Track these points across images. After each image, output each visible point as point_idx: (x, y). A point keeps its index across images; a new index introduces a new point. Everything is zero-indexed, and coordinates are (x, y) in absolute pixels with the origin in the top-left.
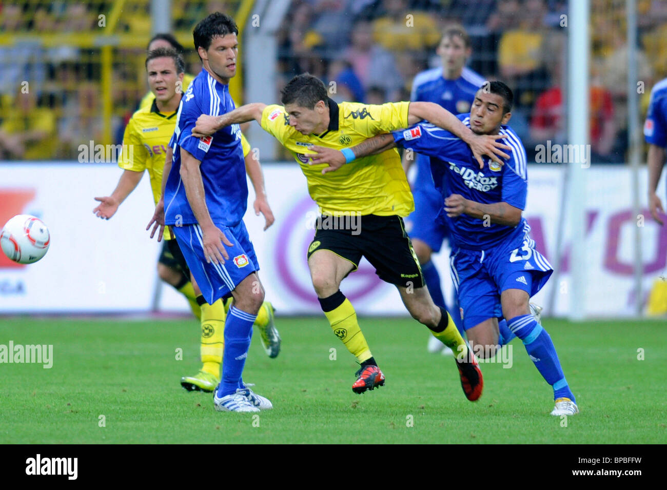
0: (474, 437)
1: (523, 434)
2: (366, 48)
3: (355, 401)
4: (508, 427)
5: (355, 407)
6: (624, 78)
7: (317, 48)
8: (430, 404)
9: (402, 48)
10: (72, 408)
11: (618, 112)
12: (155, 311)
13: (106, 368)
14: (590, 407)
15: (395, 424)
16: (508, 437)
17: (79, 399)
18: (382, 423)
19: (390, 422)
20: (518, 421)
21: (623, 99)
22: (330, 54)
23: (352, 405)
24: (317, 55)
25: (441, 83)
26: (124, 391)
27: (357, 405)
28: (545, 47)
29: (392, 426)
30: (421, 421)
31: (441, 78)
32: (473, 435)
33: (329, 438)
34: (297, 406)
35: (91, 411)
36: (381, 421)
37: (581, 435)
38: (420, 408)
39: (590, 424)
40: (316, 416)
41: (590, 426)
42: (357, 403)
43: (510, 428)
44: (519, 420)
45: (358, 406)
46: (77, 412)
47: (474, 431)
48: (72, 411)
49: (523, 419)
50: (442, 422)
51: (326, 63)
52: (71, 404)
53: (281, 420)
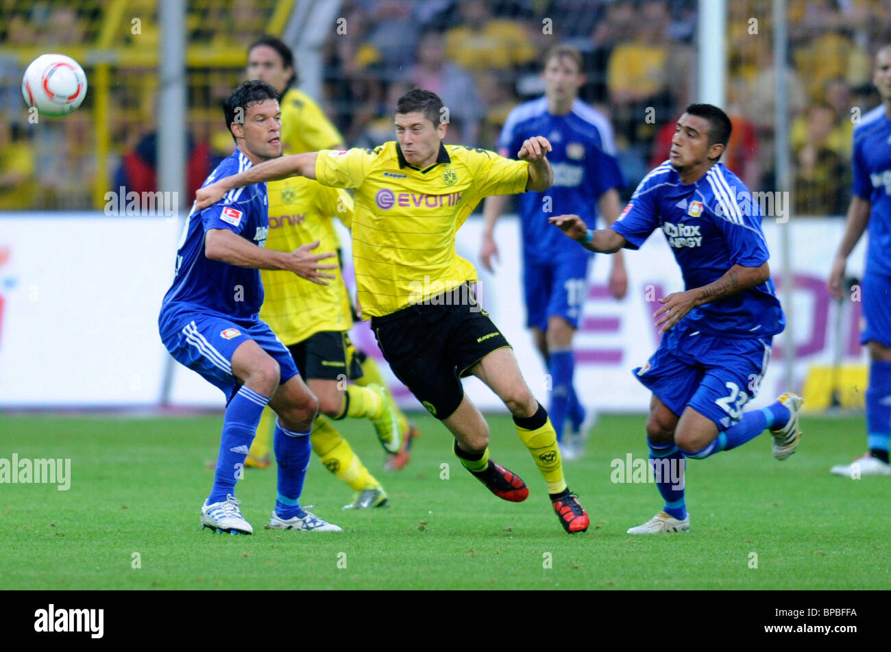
0: (577, 568)
1: (639, 564)
2: (437, 67)
3: (422, 521)
4: (620, 555)
5: (422, 529)
6: (771, 108)
7: (374, 66)
8: (519, 525)
9: (483, 66)
10: (56, 530)
11: (763, 148)
12: (165, 405)
13: (101, 478)
14: (726, 529)
15: (474, 551)
16: (620, 568)
17: (65, 518)
18: (457, 549)
19: (468, 548)
20: (633, 546)
21: (768, 134)
22: (390, 74)
23: (418, 527)
24: (374, 76)
25: (546, 120)
26: (125, 508)
27: (425, 526)
28: (669, 66)
29: (471, 553)
30: (508, 546)
31: (546, 114)
32: (576, 566)
33: (388, 568)
34: (347, 528)
35: (82, 534)
36: (457, 547)
37: (715, 565)
38: (507, 530)
39: (727, 552)
40: (372, 540)
41: (727, 554)
42: (425, 524)
43: (623, 556)
44: (635, 545)
45: (427, 528)
46: (63, 536)
47: (577, 560)
48: (57, 534)
49: (640, 544)
50: (536, 548)
51: (385, 86)
52: (56, 525)
53: (328, 546)
